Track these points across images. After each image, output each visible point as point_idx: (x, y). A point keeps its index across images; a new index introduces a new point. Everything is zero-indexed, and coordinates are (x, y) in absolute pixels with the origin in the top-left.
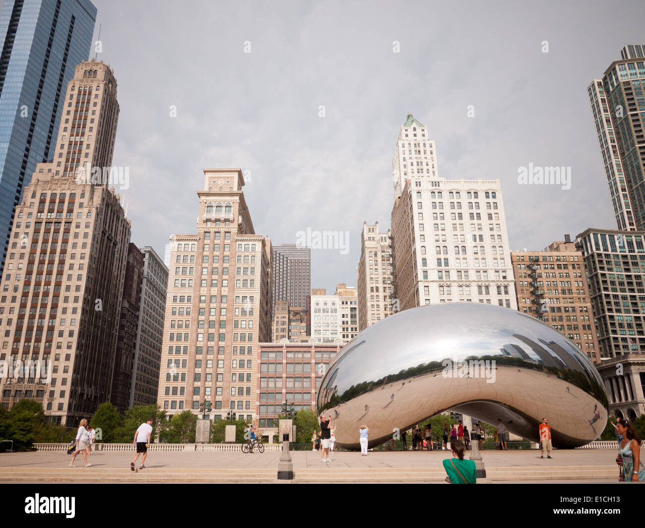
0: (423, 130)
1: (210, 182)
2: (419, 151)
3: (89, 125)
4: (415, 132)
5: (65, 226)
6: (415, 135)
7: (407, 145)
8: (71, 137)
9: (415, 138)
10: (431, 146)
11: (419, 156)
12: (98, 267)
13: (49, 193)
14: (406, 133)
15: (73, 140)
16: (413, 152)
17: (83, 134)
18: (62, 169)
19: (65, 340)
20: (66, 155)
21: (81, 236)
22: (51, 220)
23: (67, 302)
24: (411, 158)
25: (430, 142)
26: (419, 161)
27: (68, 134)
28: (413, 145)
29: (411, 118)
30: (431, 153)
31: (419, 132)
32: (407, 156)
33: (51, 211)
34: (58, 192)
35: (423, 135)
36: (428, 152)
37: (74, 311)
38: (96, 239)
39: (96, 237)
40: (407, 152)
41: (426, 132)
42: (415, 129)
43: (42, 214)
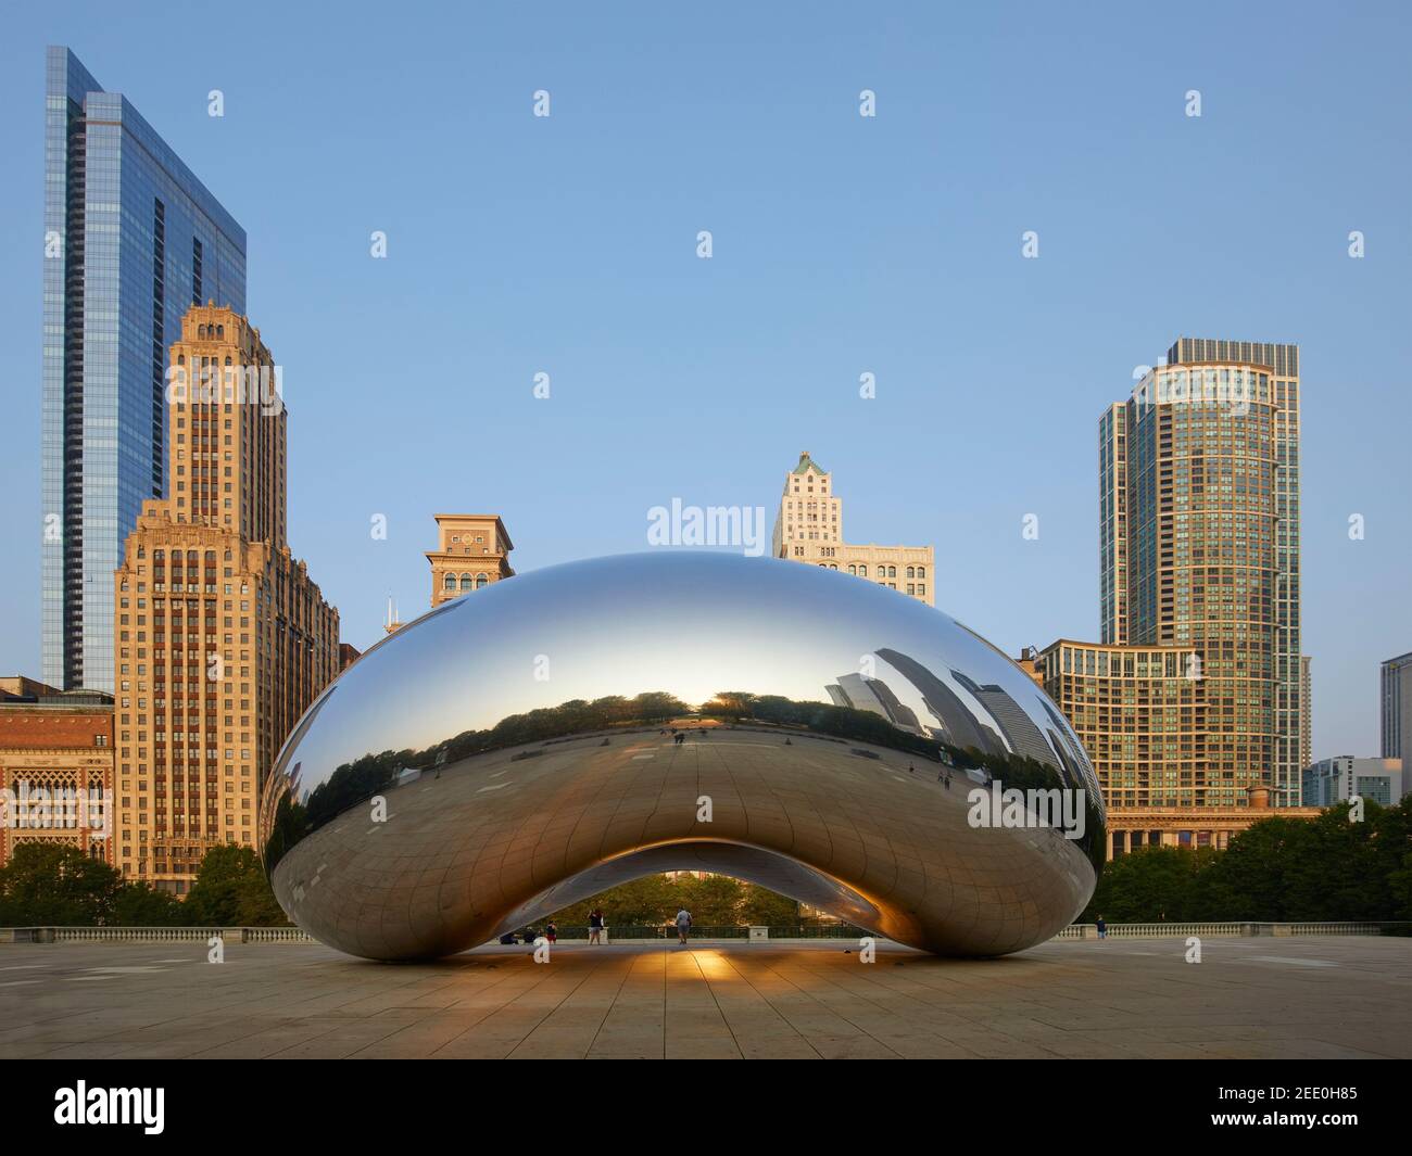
0: (824, 481)
1: (447, 539)
2: (815, 516)
3: (222, 432)
4: (811, 484)
5: (206, 606)
6: (810, 489)
7: (795, 506)
8: (195, 454)
9: (811, 493)
10: (834, 508)
11: (814, 523)
12: (280, 674)
13: (167, 549)
14: (797, 484)
15: (199, 459)
16: (805, 516)
17: (215, 449)
18: (187, 510)
19: (236, 778)
20: (190, 486)
21: (236, 622)
22: (180, 596)
23: (231, 725)
24: (800, 527)
25: (833, 501)
26: (814, 530)
27: (187, 446)
28: (805, 506)
29: (806, 460)
30: (834, 519)
31: (817, 483)
32: (795, 523)
33: (177, 580)
34: (184, 548)
35: (824, 490)
36: (829, 518)
37: (244, 737)
38: (265, 629)
39: (264, 626)
40: (795, 517)
41: (828, 485)
42: (810, 479)
43: (163, 585)
